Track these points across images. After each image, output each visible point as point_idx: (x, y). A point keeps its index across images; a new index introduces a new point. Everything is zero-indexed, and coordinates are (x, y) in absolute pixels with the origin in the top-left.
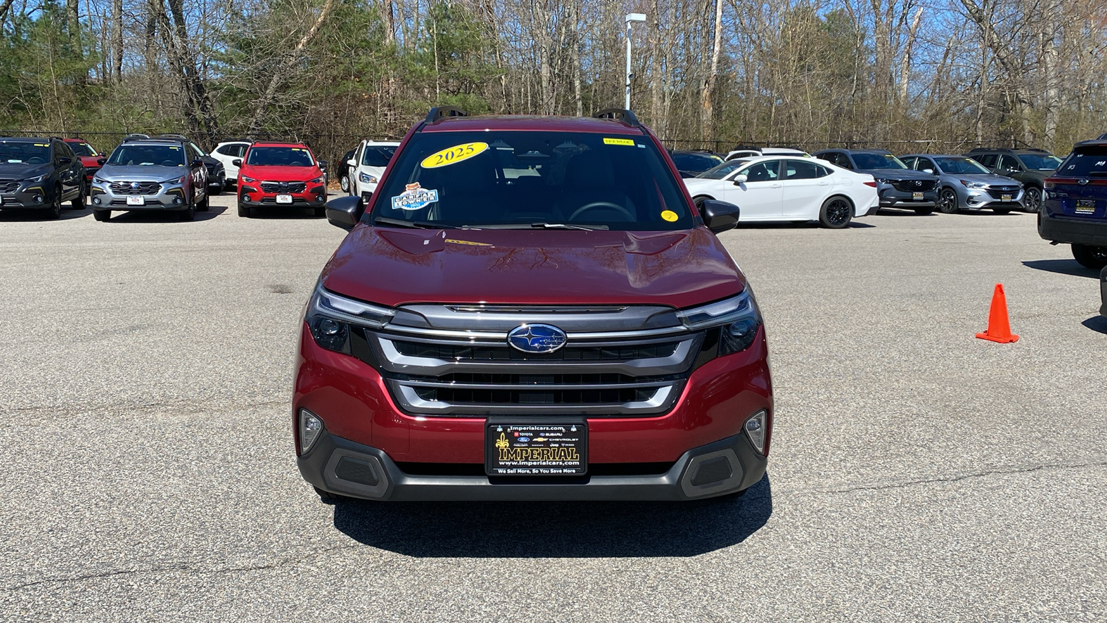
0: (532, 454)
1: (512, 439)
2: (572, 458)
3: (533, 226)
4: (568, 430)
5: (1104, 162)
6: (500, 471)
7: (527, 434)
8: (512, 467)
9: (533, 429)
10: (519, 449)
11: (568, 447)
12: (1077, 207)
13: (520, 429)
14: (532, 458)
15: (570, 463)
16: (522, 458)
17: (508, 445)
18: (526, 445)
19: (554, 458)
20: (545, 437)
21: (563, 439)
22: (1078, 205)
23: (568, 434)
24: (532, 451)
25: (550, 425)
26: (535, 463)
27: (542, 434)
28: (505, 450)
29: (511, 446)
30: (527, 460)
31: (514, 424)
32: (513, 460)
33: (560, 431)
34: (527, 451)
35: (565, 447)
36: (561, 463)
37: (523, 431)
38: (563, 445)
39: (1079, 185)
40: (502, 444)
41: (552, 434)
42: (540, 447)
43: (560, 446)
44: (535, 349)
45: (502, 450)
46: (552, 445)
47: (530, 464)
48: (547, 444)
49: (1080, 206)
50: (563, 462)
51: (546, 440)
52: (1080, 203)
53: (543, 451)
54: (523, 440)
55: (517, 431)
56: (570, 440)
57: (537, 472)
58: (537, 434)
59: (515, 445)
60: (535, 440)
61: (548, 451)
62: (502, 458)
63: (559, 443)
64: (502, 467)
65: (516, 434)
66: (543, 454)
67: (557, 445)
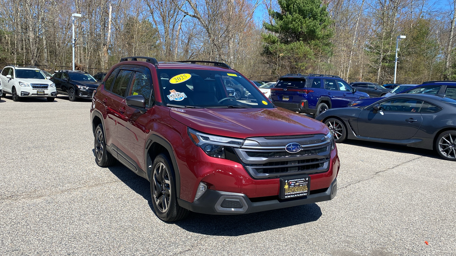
0: (295, 189)
1: (289, 185)
2: (306, 190)
3: (228, 107)
4: (305, 179)
5: (291, 84)
6: (286, 197)
7: (294, 182)
8: (289, 195)
9: (296, 180)
10: (291, 188)
11: (305, 186)
12: (283, 98)
13: (292, 181)
14: (295, 191)
15: (305, 191)
16: (292, 191)
17: (288, 187)
18: (293, 186)
19: (301, 190)
20: (299, 183)
21: (304, 183)
22: (283, 97)
23: (305, 181)
24: (295, 188)
25: (300, 178)
26: (295, 193)
27: (298, 182)
28: (287, 189)
29: (289, 188)
30: (293, 192)
31: (291, 180)
32: (289, 193)
33: (303, 180)
34: (293, 188)
35: (304, 186)
36: (302, 192)
37: (293, 181)
38: (303, 185)
39: (284, 91)
40: (286, 187)
41: (301, 182)
42: (297, 187)
43: (303, 186)
44: (293, 151)
45: (286, 189)
46: (301, 185)
47: (294, 193)
48: (299, 185)
49: (284, 98)
50: (303, 191)
51: (299, 184)
52: (284, 97)
53: (298, 188)
54: (292, 185)
55: (291, 182)
56: (305, 183)
57: (296, 196)
58: (296, 182)
59: (290, 187)
60: (296, 184)
61: (299, 188)
62: (286, 192)
63: (302, 184)
64: (287, 195)
65: (291, 183)
66: (298, 189)
67: (302, 185)
